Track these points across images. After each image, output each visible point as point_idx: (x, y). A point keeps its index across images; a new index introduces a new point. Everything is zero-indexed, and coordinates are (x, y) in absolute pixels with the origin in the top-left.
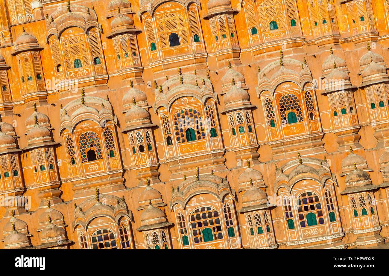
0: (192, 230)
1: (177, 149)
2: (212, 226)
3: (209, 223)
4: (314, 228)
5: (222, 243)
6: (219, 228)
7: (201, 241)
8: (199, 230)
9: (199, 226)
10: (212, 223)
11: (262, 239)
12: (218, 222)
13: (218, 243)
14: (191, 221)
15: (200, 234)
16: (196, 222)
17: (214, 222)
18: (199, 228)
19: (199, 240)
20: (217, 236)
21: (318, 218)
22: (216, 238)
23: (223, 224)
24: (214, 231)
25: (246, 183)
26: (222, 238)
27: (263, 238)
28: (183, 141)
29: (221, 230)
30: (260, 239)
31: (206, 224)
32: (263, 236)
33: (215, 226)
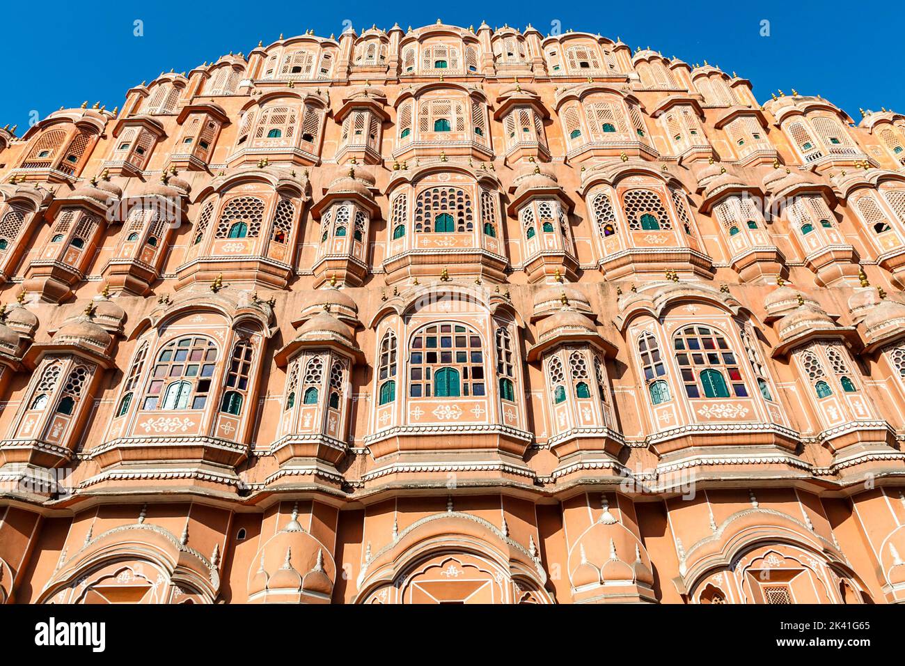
0: (410, 366)
1: (413, 239)
2: (462, 365)
3: (454, 357)
4: (725, 403)
5: (482, 405)
6: (478, 373)
7: (428, 394)
8: (428, 369)
9: (429, 361)
10: (462, 358)
11: (587, 409)
12: (477, 357)
13: (471, 404)
14: (411, 347)
15: (428, 377)
16: (425, 351)
17: (468, 358)
18: (430, 365)
19: (423, 391)
20: (470, 388)
21: (729, 383)
22: (466, 393)
23: (488, 365)
24: (465, 376)
25: (551, 302)
26: (484, 394)
27: (590, 408)
28: (428, 230)
29: (481, 376)
30: (582, 408)
31: (446, 358)
32: (591, 403)
33: (470, 365)
